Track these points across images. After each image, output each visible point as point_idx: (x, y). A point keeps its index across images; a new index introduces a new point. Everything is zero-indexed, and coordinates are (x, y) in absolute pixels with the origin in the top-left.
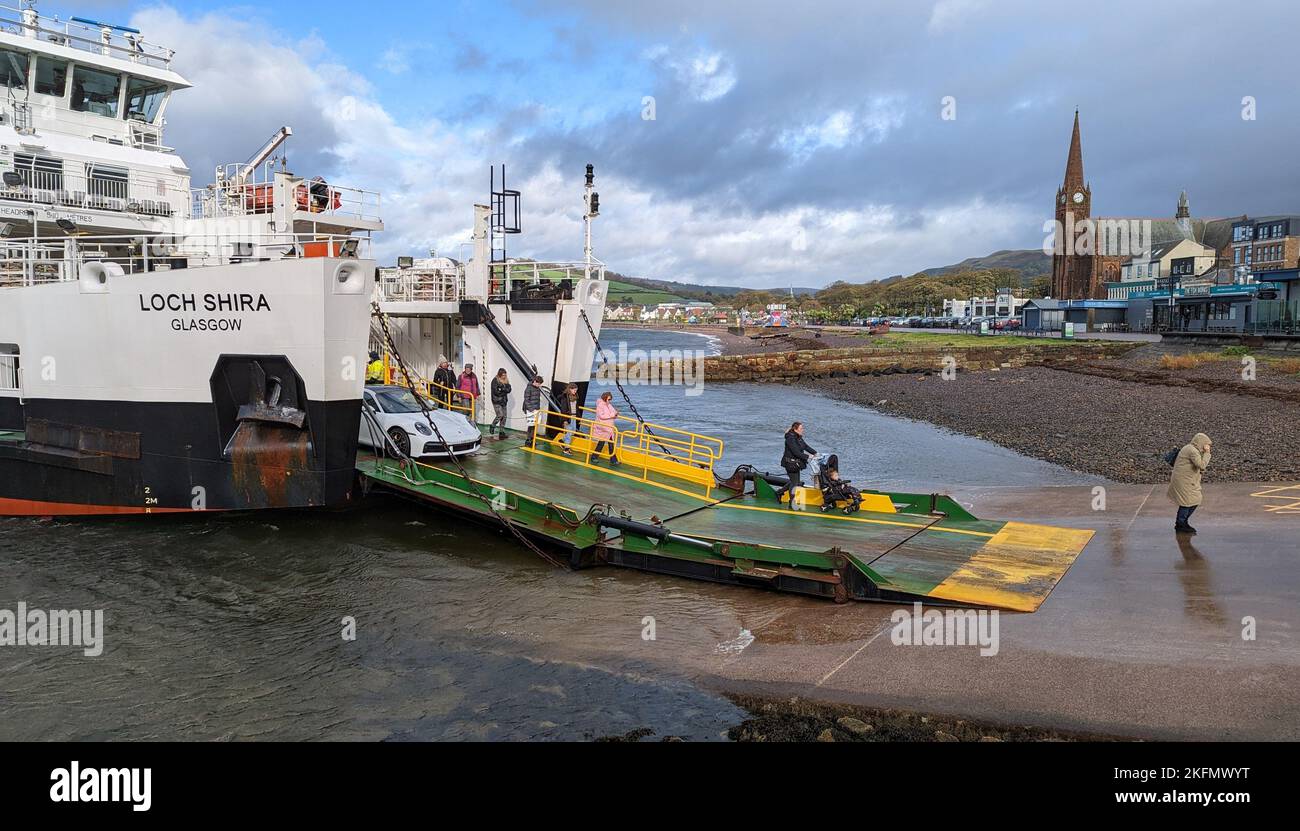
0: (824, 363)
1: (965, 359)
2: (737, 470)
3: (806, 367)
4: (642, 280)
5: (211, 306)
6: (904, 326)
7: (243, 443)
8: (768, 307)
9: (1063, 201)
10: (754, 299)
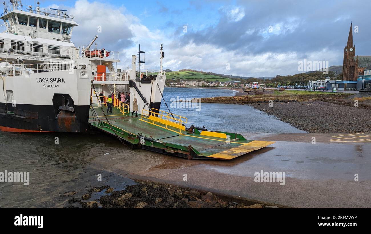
0: (256, 99)
1: (298, 98)
2: (191, 126)
3: (251, 100)
4: (222, 75)
5: (52, 81)
6: (293, 88)
7: (61, 115)
8: (253, 83)
9: (346, 51)
10: (250, 80)
